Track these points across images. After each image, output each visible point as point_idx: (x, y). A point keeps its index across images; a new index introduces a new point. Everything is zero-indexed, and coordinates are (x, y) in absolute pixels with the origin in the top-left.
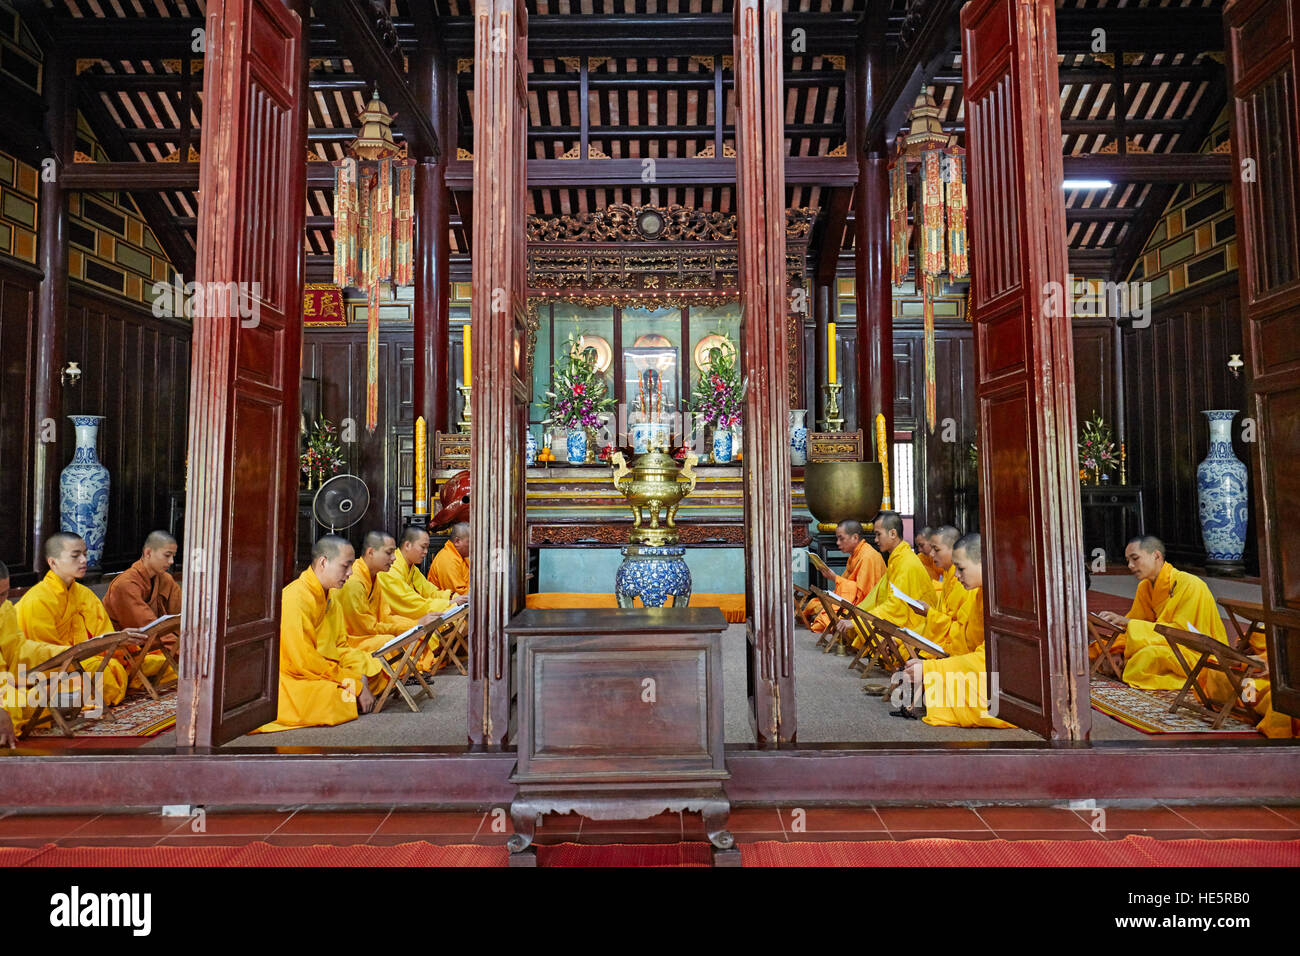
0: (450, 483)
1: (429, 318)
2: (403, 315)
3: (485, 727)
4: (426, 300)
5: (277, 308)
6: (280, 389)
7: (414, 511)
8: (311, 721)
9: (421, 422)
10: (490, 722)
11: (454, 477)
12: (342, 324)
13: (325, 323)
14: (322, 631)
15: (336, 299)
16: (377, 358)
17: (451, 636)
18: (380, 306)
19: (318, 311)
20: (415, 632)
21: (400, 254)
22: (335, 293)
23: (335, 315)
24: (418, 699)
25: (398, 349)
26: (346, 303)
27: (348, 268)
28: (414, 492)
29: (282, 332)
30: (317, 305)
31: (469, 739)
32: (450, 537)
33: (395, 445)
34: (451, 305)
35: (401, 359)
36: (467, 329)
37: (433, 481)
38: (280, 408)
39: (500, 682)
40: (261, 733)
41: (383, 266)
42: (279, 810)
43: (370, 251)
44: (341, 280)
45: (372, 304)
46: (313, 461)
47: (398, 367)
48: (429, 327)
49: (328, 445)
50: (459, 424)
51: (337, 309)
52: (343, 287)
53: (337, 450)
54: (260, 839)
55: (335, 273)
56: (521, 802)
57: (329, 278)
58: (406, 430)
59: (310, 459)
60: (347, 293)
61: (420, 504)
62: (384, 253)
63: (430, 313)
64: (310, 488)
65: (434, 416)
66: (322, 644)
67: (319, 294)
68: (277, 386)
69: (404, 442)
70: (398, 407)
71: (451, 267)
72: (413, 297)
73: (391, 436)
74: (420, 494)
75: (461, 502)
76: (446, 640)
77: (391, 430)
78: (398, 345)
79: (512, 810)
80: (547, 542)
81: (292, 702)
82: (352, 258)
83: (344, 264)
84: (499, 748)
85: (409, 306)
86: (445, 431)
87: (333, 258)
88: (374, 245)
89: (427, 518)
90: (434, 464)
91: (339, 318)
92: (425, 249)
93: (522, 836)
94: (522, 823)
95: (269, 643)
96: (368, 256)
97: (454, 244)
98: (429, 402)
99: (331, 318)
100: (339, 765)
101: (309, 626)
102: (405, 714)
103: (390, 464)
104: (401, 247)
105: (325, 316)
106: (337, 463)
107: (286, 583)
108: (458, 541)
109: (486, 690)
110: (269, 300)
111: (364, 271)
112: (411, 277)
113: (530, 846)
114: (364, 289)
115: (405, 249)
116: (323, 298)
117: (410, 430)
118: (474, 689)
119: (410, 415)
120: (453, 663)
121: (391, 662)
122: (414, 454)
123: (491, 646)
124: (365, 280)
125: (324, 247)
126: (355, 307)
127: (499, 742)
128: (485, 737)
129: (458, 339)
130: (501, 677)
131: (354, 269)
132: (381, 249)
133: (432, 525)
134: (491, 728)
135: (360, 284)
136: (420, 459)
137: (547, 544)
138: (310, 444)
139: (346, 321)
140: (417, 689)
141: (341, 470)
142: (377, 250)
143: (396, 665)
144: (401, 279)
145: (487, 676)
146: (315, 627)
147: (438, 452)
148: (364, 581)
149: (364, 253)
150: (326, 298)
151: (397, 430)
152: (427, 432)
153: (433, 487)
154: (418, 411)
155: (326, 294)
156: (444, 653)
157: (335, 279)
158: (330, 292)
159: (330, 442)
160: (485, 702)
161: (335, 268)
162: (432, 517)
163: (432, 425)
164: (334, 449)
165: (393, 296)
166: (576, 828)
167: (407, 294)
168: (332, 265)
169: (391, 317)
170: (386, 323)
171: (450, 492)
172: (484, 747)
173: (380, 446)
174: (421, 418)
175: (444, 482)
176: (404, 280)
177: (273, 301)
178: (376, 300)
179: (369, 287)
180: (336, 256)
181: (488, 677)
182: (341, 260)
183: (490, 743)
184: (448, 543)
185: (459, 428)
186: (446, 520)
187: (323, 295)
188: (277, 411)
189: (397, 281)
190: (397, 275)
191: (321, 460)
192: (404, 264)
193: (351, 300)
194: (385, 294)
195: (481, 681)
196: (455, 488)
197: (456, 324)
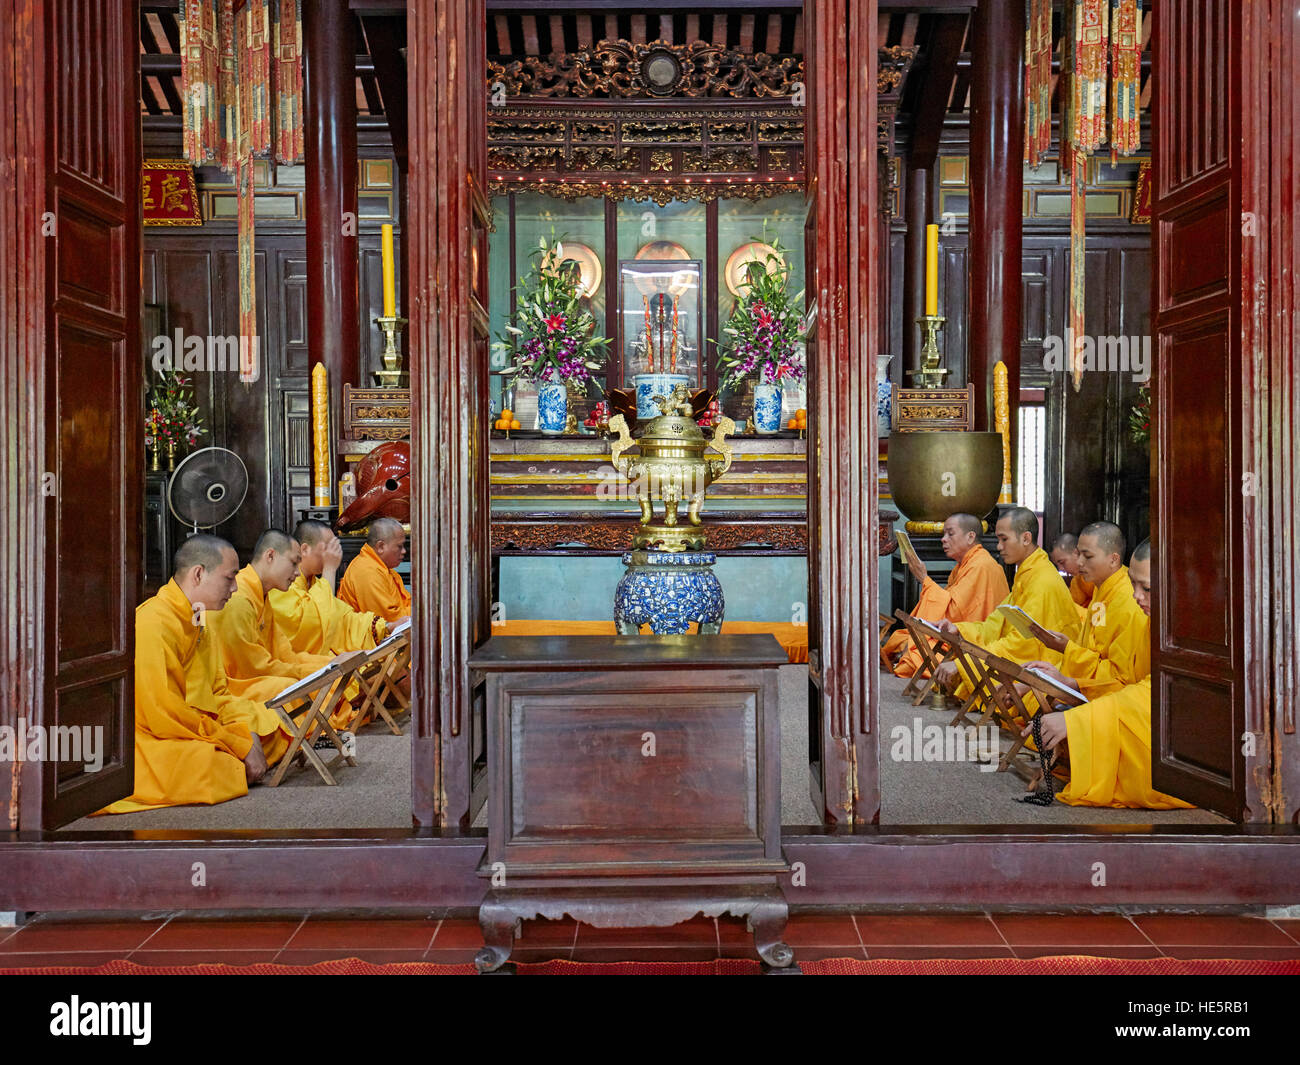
0: (366, 462)
1: (329, 214)
2: (288, 209)
3: (436, 803)
4: (322, 187)
5: (112, 193)
6: (122, 315)
7: (313, 502)
8: (178, 798)
9: (319, 371)
10: (444, 796)
11: (373, 452)
12: (195, 221)
13: (169, 221)
14: (192, 672)
15: (184, 183)
16: (253, 274)
17: (377, 679)
18: (256, 195)
19: (157, 201)
20: (327, 672)
21: (284, 114)
22: (182, 174)
23: (184, 207)
24: (334, 767)
25: (282, 261)
26: (200, 190)
27: (205, 134)
28: (312, 474)
29: (122, 228)
30: (156, 193)
31: (414, 819)
32: (368, 540)
33: (282, 405)
34: (361, 194)
35: (286, 277)
36: (387, 231)
37: (341, 458)
38: (123, 343)
39: (457, 740)
40: (109, 814)
41: (258, 132)
42: (145, 918)
43: (238, 108)
44: (194, 153)
45: (244, 190)
46: (159, 429)
47: (282, 290)
48: (329, 227)
49: (180, 404)
50: (378, 373)
51: (186, 198)
52: (198, 164)
53: (194, 412)
54: (121, 956)
55: (186, 142)
56: (494, 904)
57: (177, 152)
58: (296, 384)
59: (154, 426)
60: (200, 175)
61: (322, 492)
62: (260, 113)
63: (329, 207)
64: (155, 468)
65: (339, 360)
66: (193, 689)
67: (158, 176)
68: (118, 310)
69: (294, 401)
70: (284, 349)
71: (360, 136)
72: (303, 182)
73: (273, 391)
74: (320, 477)
75: (384, 489)
76: (370, 685)
77: (274, 382)
78: (280, 255)
79: (481, 913)
80: (510, 546)
81: (151, 771)
82: (210, 120)
83: (198, 129)
84: (458, 831)
85: (295, 196)
86: (356, 385)
87: (181, 121)
88: (243, 100)
89: (333, 513)
90: (341, 432)
91: (190, 214)
92: (320, 107)
93: (495, 949)
94: (496, 932)
95: (118, 686)
96: (234, 116)
97: (362, 101)
98: (331, 342)
99: (178, 213)
100: (228, 855)
101: (175, 663)
102: (315, 788)
103: (273, 434)
104: (284, 103)
105: (170, 209)
106: (195, 432)
107: (139, 601)
108: (381, 546)
109: (437, 752)
110: (101, 180)
111: (230, 140)
112: (301, 150)
113: (505, 964)
114: (230, 168)
115: (291, 106)
116: (164, 182)
117: (301, 383)
118: (419, 750)
119: (302, 361)
120: (380, 717)
121: (293, 715)
122: (311, 419)
123: (444, 690)
124: (230, 154)
125: (163, 103)
126: (214, 196)
127: (457, 824)
128: (437, 817)
129: (372, 246)
130: (459, 733)
131: (214, 137)
132: (255, 106)
133: (342, 521)
134: (445, 804)
135: (224, 158)
136: (320, 426)
137: (511, 550)
138: (153, 403)
139: (202, 217)
140: (329, 755)
141: (201, 442)
142: (249, 108)
143: (300, 720)
144: (286, 154)
145: (438, 731)
146: (183, 665)
147: (347, 413)
148: (254, 598)
149: (229, 113)
150: (170, 182)
151: (282, 382)
152: (329, 386)
153: (341, 466)
154: (315, 356)
155: (170, 176)
156: (366, 704)
157: (186, 151)
158: (175, 173)
159: (183, 400)
160: (437, 768)
161: (186, 134)
162: (341, 512)
163: (337, 376)
164: (189, 411)
165: (270, 180)
166: (569, 941)
167: (294, 177)
168: (180, 130)
169: (270, 212)
170: (262, 221)
171: (367, 473)
172: (436, 831)
173: (259, 406)
174: (319, 364)
175: (358, 459)
176: (291, 154)
177: (106, 181)
178: (248, 185)
179: (237, 165)
180: (185, 115)
181: (440, 733)
182: (194, 125)
183: (444, 824)
184: (365, 548)
185: (378, 380)
186: (365, 512)
187: (166, 178)
188: (118, 348)
189: (279, 156)
190: (280, 146)
191: (170, 427)
192: (290, 129)
193: (207, 185)
194: (261, 178)
195: (430, 737)
196: (376, 468)
197: (368, 223)
